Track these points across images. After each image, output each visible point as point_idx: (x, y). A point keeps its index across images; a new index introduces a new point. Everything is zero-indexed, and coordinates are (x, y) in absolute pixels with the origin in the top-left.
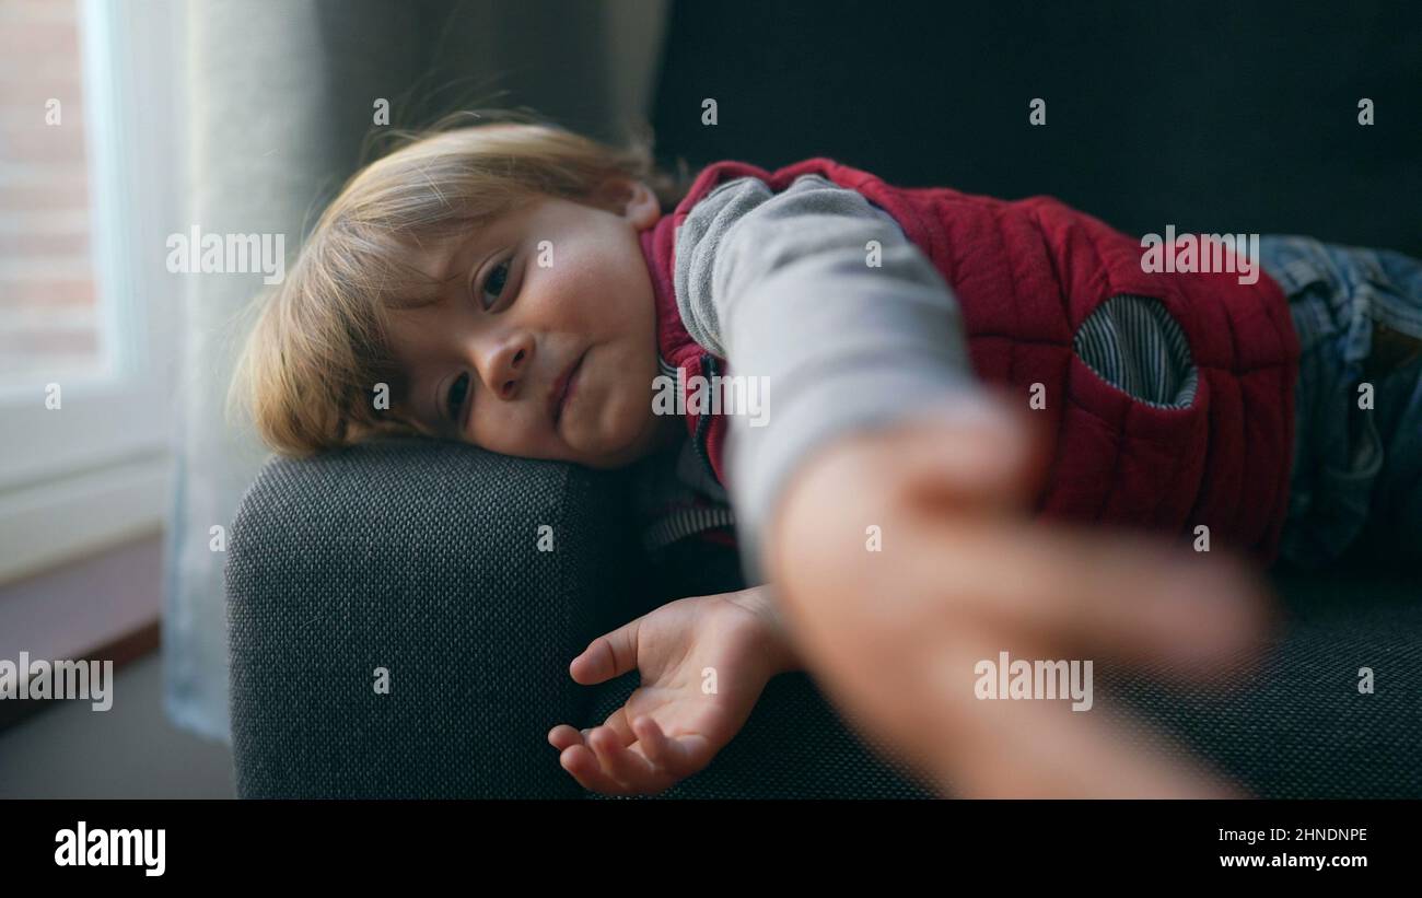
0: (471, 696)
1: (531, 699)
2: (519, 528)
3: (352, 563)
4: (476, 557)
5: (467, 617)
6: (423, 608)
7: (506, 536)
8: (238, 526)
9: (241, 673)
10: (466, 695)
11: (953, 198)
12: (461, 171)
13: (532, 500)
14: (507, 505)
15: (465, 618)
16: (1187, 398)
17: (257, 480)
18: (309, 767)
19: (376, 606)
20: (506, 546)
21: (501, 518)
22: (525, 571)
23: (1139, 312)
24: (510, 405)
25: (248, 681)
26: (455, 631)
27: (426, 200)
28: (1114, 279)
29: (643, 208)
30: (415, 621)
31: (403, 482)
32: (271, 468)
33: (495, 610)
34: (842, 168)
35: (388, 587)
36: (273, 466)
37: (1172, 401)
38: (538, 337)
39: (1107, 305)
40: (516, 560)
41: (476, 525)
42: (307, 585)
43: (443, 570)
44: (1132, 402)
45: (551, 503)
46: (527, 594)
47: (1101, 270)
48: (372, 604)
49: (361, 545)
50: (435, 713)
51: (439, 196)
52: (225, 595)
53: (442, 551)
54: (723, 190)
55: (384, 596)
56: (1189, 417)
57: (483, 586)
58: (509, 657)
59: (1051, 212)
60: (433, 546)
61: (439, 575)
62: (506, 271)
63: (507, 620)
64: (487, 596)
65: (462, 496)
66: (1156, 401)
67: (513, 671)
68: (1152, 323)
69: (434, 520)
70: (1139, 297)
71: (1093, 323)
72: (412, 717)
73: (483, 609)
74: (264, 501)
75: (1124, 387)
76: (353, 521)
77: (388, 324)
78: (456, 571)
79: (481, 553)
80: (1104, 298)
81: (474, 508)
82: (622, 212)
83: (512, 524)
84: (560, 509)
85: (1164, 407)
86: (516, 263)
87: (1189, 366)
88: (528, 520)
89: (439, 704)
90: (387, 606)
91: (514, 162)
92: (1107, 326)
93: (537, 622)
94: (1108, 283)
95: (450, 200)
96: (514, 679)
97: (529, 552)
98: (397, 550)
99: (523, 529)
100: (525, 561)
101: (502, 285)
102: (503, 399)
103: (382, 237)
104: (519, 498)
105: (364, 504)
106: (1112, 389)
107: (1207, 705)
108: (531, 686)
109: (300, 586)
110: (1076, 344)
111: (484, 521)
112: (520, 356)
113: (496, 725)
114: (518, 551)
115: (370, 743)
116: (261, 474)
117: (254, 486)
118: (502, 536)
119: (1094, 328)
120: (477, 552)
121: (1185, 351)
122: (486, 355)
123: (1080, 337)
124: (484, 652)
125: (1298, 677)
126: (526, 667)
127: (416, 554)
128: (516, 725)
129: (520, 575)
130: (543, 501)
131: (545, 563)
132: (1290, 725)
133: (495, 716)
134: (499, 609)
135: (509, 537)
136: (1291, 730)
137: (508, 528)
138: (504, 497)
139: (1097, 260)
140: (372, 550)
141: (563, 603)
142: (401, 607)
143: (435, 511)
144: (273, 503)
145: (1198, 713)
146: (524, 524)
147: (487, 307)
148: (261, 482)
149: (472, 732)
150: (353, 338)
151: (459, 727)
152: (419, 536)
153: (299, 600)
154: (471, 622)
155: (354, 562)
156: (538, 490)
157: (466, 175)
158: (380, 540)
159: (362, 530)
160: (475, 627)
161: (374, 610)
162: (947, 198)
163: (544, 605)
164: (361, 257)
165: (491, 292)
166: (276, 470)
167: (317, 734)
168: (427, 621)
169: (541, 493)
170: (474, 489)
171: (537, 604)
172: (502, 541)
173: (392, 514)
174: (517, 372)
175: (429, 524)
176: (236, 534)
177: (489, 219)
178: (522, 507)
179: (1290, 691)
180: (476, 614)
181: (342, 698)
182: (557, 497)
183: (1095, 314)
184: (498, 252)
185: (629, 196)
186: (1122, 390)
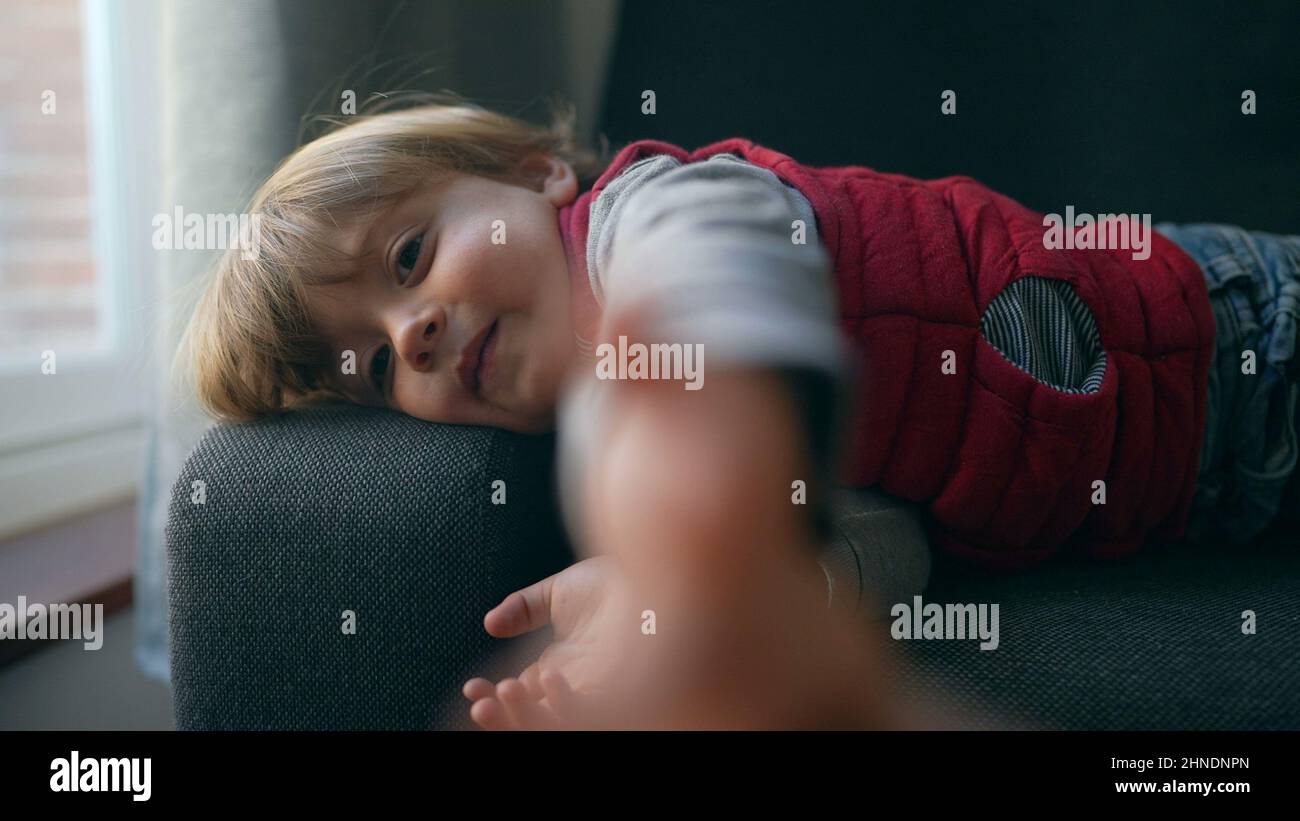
0: (395, 653)
1: (454, 656)
2: (443, 491)
3: (283, 524)
4: (401, 519)
5: (392, 576)
6: (350, 567)
7: (430, 499)
8: (178, 487)
9: (179, 627)
10: (390, 652)
11: (865, 176)
12: (377, 152)
13: (456, 464)
14: (432, 469)
15: (389, 578)
16: (1094, 384)
17: (199, 444)
18: (242, 720)
19: (306, 565)
20: (430, 508)
21: (426, 482)
22: (448, 533)
23: (1047, 294)
24: (427, 377)
25: (185, 635)
26: (381, 590)
27: (341, 180)
28: (1022, 260)
29: (561, 185)
30: (342, 580)
31: (335, 446)
32: (213, 432)
33: (420, 570)
34: (757, 148)
35: (317, 547)
36: (215, 429)
37: (1078, 385)
38: (448, 309)
39: (1015, 285)
40: (440, 522)
41: (402, 489)
42: (241, 545)
43: (370, 531)
44: (1037, 384)
45: (475, 467)
46: (450, 555)
47: (1010, 251)
48: (302, 563)
49: (292, 506)
50: (362, 669)
51: (352, 176)
52: (166, 553)
53: (368, 513)
54: (636, 167)
55: (313, 556)
56: (1095, 402)
57: (407, 547)
58: (432, 616)
59: (965, 193)
60: (360, 507)
61: (366, 535)
62: (419, 244)
63: (431, 580)
64: (411, 556)
65: (389, 459)
66: (1061, 384)
67: (436, 629)
68: (1060, 306)
69: (362, 483)
70: (1048, 280)
71: (1000, 304)
72: (339, 672)
73: (407, 569)
74: (204, 463)
75: (1031, 371)
76: (285, 484)
77: (307, 300)
78: (381, 532)
79: (406, 515)
80: (1012, 279)
81: (401, 471)
82: (540, 188)
83: (437, 487)
84: (484, 473)
85: (1070, 391)
86: (428, 238)
87: (1098, 350)
88: (452, 483)
89: (365, 660)
90: (316, 565)
91: (428, 142)
92: (1013, 307)
93: (459, 582)
94: (1016, 265)
95: (362, 180)
96: (437, 637)
97: (452, 514)
98: (326, 511)
99: (447, 492)
100: (447, 523)
101: (414, 260)
102: (418, 370)
103: (302, 217)
104: (444, 462)
105: (297, 467)
106: (1018, 370)
107: (1113, 672)
108: (453, 643)
109: (234, 545)
110: (983, 324)
111: (410, 484)
112: (431, 328)
113: (419, 681)
114: (441, 513)
115: (299, 697)
116: (203, 438)
117: (195, 450)
118: (426, 498)
119: (1002, 309)
120: (402, 514)
121: (1093, 336)
122: (399, 327)
123: (986, 317)
124: (409, 610)
125: (1203, 645)
126: (448, 625)
127: (345, 515)
128: (439, 681)
129: (443, 536)
130: (467, 465)
131: (467, 525)
132: (1195, 693)
133: (419, 673)
134: (423, 569)
135: (434, 499)
136: (1196, 698)
137: (432, 490)
138: (429, 461)
139: (1007, 241)
140: (302, 511)
141: (485, 563)
142: (329, 566)
143: (363, 474)
144: (212, 466)
145: (1103, 679)
146: (448, 487)
147: (402, 282)
148: (202, 445)
149: (396, 688)
150: (276, 312)
151: (384, 683)
152: (347, 498)
153: (234, 558)
154: (396, 582)
155: (286, 522)
156: (462, 454)
157: (380, 155)
158: (310, 502)
159: (294, 492)
160: (400, 586)
161: (303, 569)
162: (860, 176)
163: (466, 565)
164: (282, 236)
165: (405, 266)
166: (216, 434)
167: (249, 688)
168: (354, 580)
169: (465, 458)
170: (401, 453)
171: (459, 565)
172: (426, 503)
173: (322, 477)
174: (428, 345)
175: (357, 486)
176: (176, 495)
177: (402, 196)
178: (447, 470)
179: (1196, 659)
180: (401, 574)
181: (273, 654)
182: (480, 461)
183: (1003, 296)
184: (411, 228)
185: (548, 171)
186: (1027, 372)
